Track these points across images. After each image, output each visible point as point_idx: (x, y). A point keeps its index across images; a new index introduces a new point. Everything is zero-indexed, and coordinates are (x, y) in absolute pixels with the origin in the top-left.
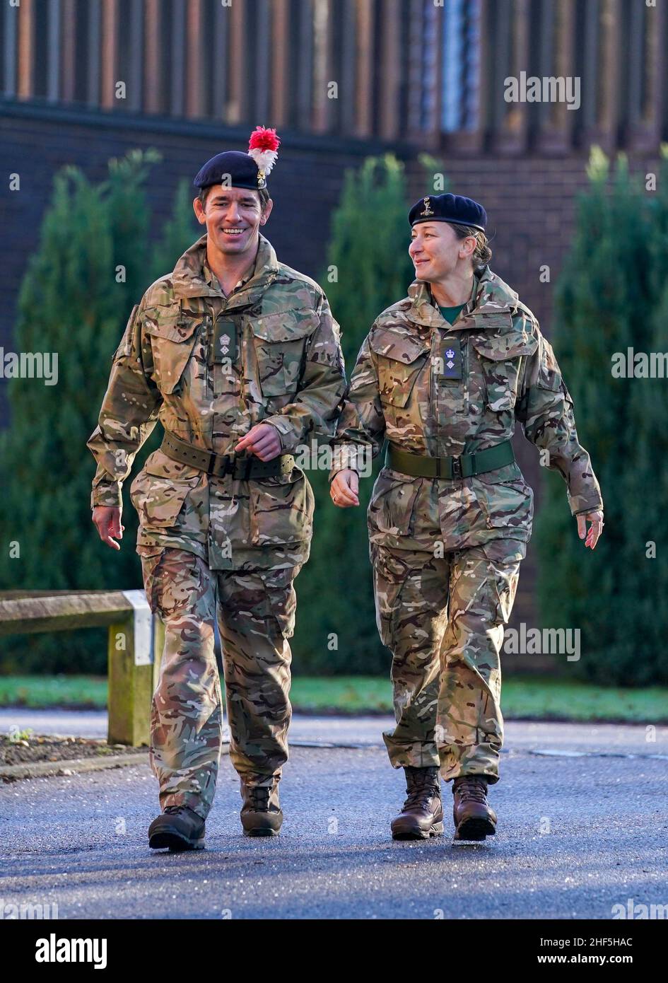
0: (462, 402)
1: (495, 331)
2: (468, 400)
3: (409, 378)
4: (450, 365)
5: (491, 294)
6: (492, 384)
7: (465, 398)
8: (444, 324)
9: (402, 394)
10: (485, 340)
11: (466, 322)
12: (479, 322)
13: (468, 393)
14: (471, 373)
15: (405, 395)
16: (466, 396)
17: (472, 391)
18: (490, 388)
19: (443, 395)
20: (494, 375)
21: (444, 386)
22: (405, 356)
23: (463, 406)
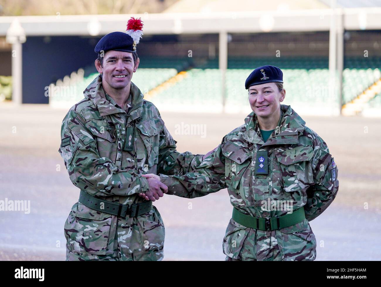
0: (268, 187)
1: (289, 146)
2: (271, 186)
3: (240, 172)
4: (261, 166)
5: (289, 124)
6: (286, 176)
7: (270, 184)
8: (260, 141)
9: (236, 181)
10: (283, 151)
11: (272, 141)
12: (279, 141)
13: (272, 182)
14: (274, 170)
15: (237, 181)
16: (271, 183)
17: (274, 181)
18: (284, 178)
19: (257, 183)
20: (287, 171)
21: (258, 178)
22: (239, 159)
23: (269, 189)
